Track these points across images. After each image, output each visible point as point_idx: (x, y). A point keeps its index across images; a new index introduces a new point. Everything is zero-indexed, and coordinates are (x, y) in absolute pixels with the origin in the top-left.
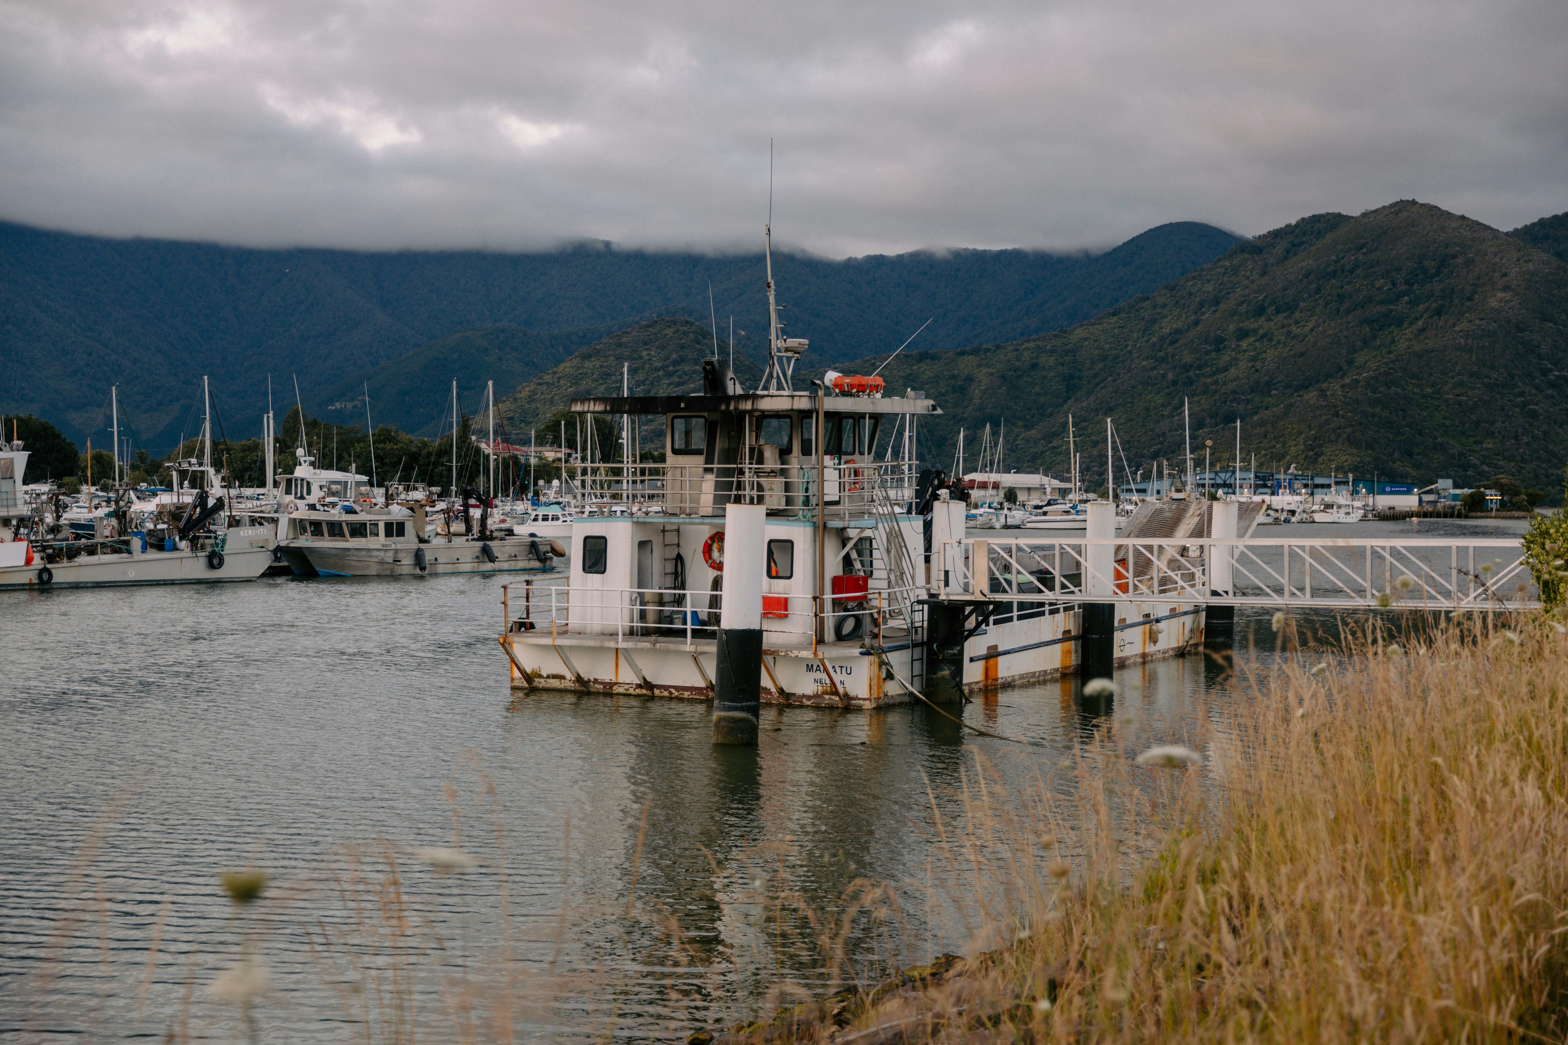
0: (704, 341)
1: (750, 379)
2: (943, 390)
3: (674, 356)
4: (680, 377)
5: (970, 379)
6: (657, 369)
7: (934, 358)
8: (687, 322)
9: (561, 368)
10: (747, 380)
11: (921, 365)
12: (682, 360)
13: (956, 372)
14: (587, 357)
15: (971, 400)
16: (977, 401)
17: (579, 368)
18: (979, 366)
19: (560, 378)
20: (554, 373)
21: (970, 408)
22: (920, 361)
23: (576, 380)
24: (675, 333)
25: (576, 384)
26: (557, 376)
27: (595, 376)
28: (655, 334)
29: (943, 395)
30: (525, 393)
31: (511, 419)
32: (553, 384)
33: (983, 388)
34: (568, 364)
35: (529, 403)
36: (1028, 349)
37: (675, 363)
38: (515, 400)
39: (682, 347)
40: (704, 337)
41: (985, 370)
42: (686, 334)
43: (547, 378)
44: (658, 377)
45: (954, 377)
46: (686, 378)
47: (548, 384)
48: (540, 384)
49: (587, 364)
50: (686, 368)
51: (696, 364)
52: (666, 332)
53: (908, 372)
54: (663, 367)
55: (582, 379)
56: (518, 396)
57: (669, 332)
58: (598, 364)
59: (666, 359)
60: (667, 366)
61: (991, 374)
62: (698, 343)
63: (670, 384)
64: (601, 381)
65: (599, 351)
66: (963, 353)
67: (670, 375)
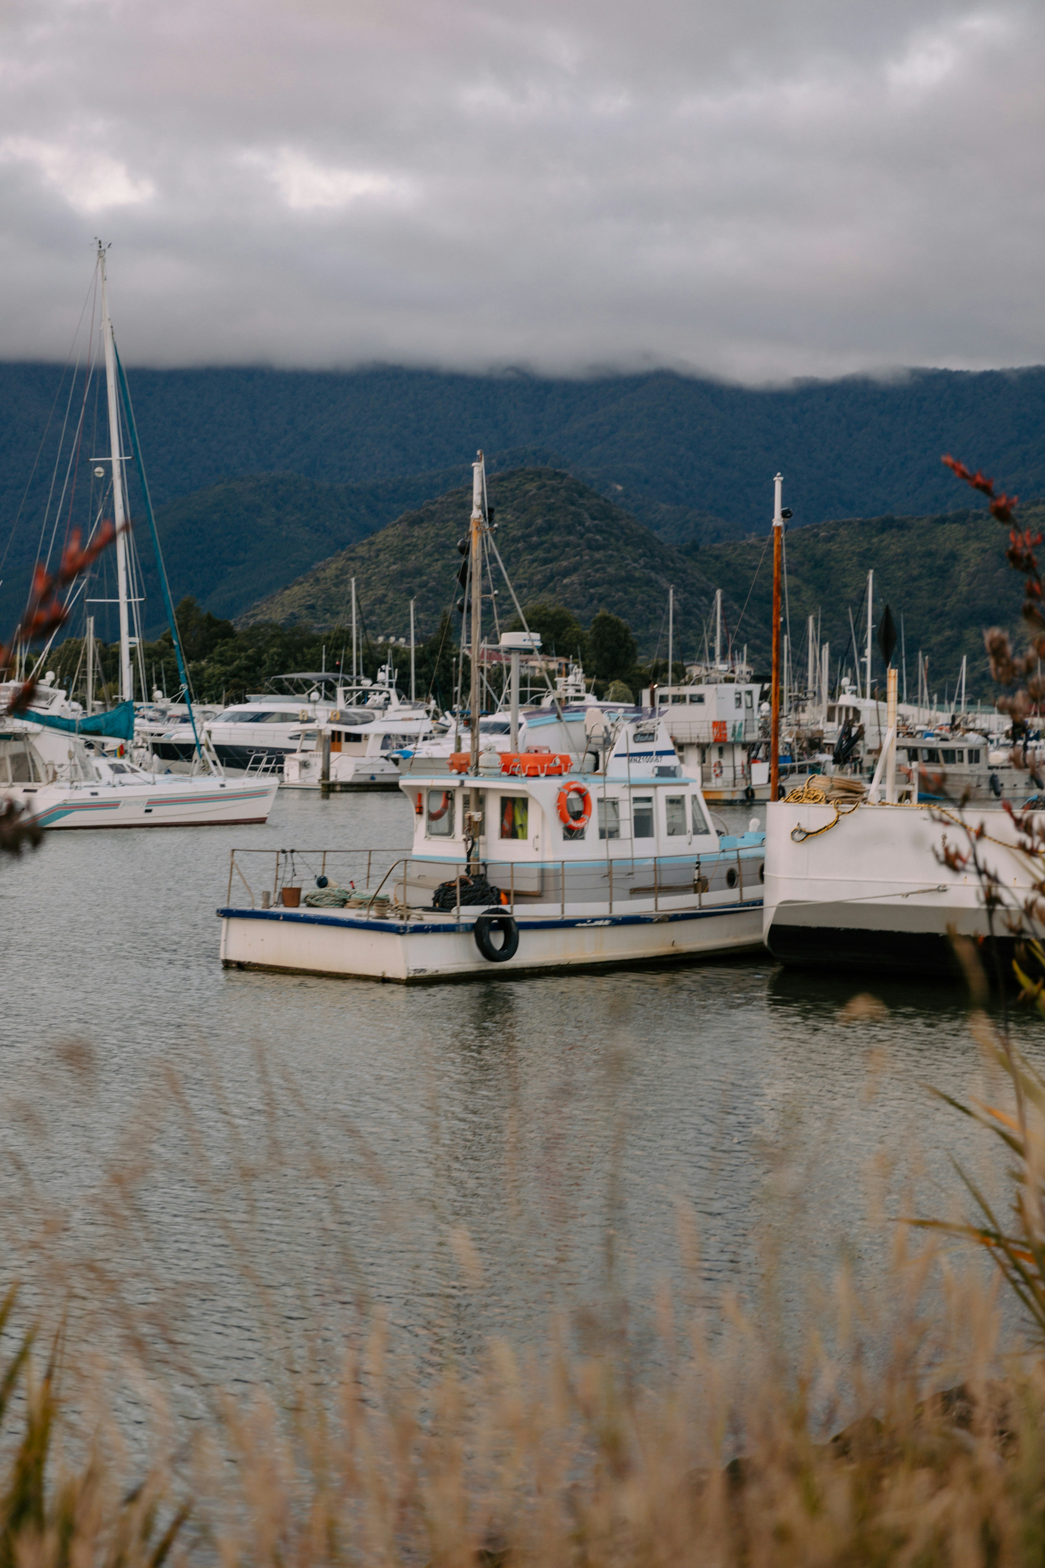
0: (581, 501)
1: (644, 555)
2: (915, 573)
3: (540, 521)
4: (548, 551)
5: (953, 557)
6: (515, 540)
7: (902, 526)
8: (556, 474)
9: (380, 537)
10: (641, 556)
11: (884, 536)
12: (550, 527)
13: (934, 547)
14: (417, 521)
15: (956, 587)
16: (964, 589)
17: (405, 537)
18: (967, 538)
19: (379, 551)
20: (371, 544)
21: (954, 599)
22: (882, 530)
23: (401, 555)
24: (539, 488)
25: (402, 559)
26: (374, 548)
27: (428, 548)
28: (511, 490)
29: (914, 579)
30: (331, 572)
31: (312, 607)
32: (369, 559)
33: (972, 570)
34: (390, 532)
35: (336, 585)
36: (1036, 515)
37: (540, 531)
38: (317, 580)
39: (550, 508)
40: (581, 495)
41: (975, 545)
42: (555, 490)
43: (362, 551)
44: (517, 550)
45: (930, 554)
46: (556, 552)
47: (362, 559)
48: (352, 559)
49: (417, 531)
50: (556, 539)
51: (570, 533)
52: (527, 487)
53: (865, 545)
54: (524, 537)
55: (410, 552)
56: (321, 575)
57: (531, 487)
58: (432, 532)
59: (528, 525)
60: (529, 536)
61: (984, 551)
62: (573, 504)
63: (534, 561)
64: (436, 556)
65: (433, 514)
66: (943, 520)
67: (532, 548)
